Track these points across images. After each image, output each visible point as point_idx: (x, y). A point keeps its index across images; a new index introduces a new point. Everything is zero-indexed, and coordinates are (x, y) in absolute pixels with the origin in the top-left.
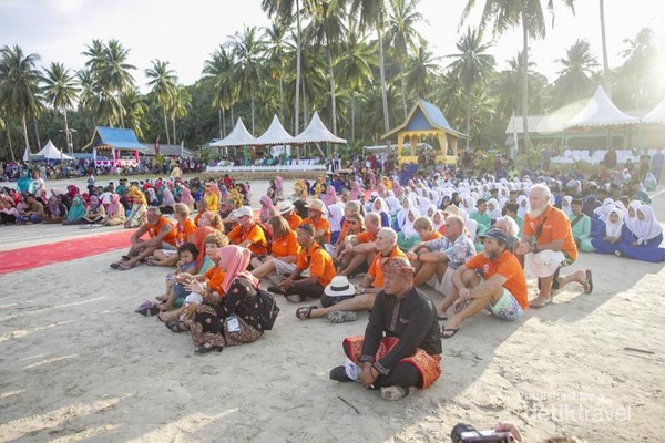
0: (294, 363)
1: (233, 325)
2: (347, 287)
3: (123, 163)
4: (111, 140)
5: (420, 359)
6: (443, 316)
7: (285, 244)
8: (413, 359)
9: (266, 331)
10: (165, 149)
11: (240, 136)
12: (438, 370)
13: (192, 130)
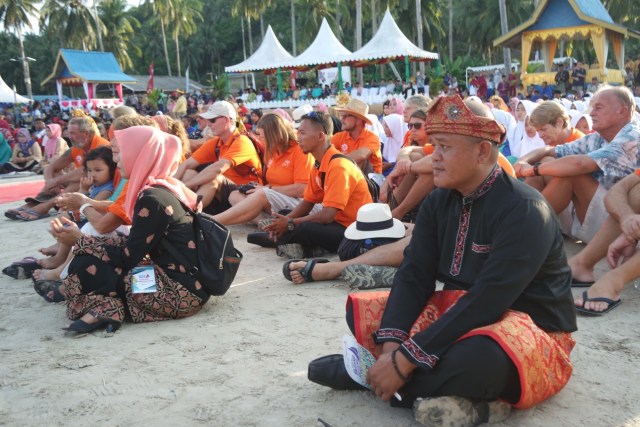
0: (250, 351)
1: (144, 282)
2: (388, 224)
3: (101, 103)
4: (83, 70)
5: (514, 331)
6: (585, 278)
7: (287, 162)
8: (496, 329)
9: (213, 298)
10: (163, 83)
11: (270, 54)
12: (566, 369)
13: (206, 57)
